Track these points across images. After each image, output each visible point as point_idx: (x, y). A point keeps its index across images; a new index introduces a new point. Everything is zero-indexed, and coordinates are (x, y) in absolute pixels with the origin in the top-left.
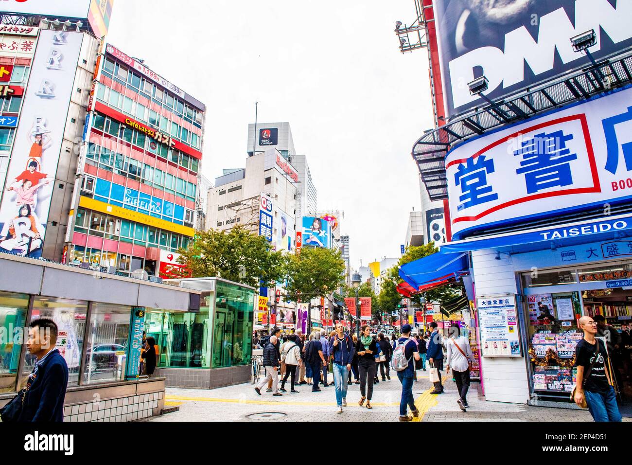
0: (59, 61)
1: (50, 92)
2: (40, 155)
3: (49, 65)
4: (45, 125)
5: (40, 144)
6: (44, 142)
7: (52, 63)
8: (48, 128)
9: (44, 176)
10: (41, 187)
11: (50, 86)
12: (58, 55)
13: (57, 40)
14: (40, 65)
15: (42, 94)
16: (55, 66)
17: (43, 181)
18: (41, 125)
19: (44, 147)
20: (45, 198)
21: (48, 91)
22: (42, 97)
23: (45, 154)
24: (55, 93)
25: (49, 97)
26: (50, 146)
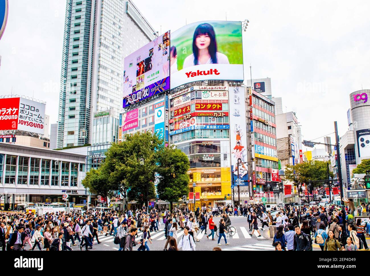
0: (238, 100)
1: (238, 114)
2: (240, 139)
3: (235, 102)
4: (239, 127)
5: (239, 135)
6: (240, 134)
7: (236, 101)
8: (240, 128)
9: (243, 147)
10: (243, 151)
11: (237, 111)
12: (237, 98)
13: (235, 91)
14: (232, 102)
15: (235, 115)
16: (237, 102)
17: (243, 149)
18: (238, 127)
19: (241, 136)
20: (245, 155)
21: (237, 113)
22: (235, 116)
23: (241, 138)
24: (240, 114)
25: (238, 116)
26: (243, 135)
